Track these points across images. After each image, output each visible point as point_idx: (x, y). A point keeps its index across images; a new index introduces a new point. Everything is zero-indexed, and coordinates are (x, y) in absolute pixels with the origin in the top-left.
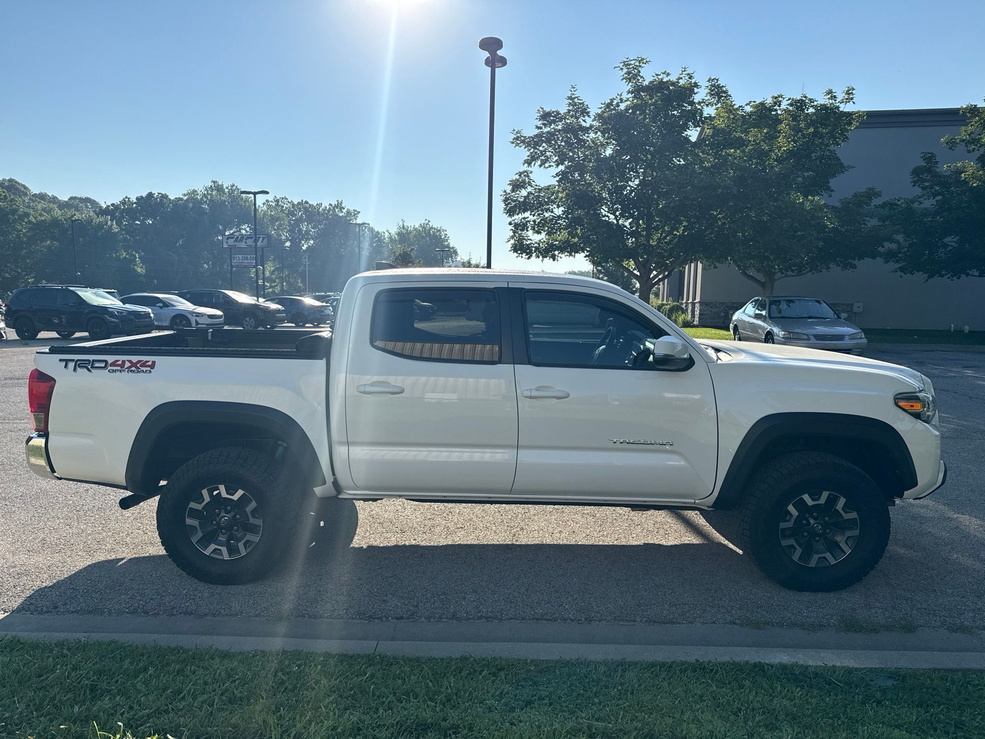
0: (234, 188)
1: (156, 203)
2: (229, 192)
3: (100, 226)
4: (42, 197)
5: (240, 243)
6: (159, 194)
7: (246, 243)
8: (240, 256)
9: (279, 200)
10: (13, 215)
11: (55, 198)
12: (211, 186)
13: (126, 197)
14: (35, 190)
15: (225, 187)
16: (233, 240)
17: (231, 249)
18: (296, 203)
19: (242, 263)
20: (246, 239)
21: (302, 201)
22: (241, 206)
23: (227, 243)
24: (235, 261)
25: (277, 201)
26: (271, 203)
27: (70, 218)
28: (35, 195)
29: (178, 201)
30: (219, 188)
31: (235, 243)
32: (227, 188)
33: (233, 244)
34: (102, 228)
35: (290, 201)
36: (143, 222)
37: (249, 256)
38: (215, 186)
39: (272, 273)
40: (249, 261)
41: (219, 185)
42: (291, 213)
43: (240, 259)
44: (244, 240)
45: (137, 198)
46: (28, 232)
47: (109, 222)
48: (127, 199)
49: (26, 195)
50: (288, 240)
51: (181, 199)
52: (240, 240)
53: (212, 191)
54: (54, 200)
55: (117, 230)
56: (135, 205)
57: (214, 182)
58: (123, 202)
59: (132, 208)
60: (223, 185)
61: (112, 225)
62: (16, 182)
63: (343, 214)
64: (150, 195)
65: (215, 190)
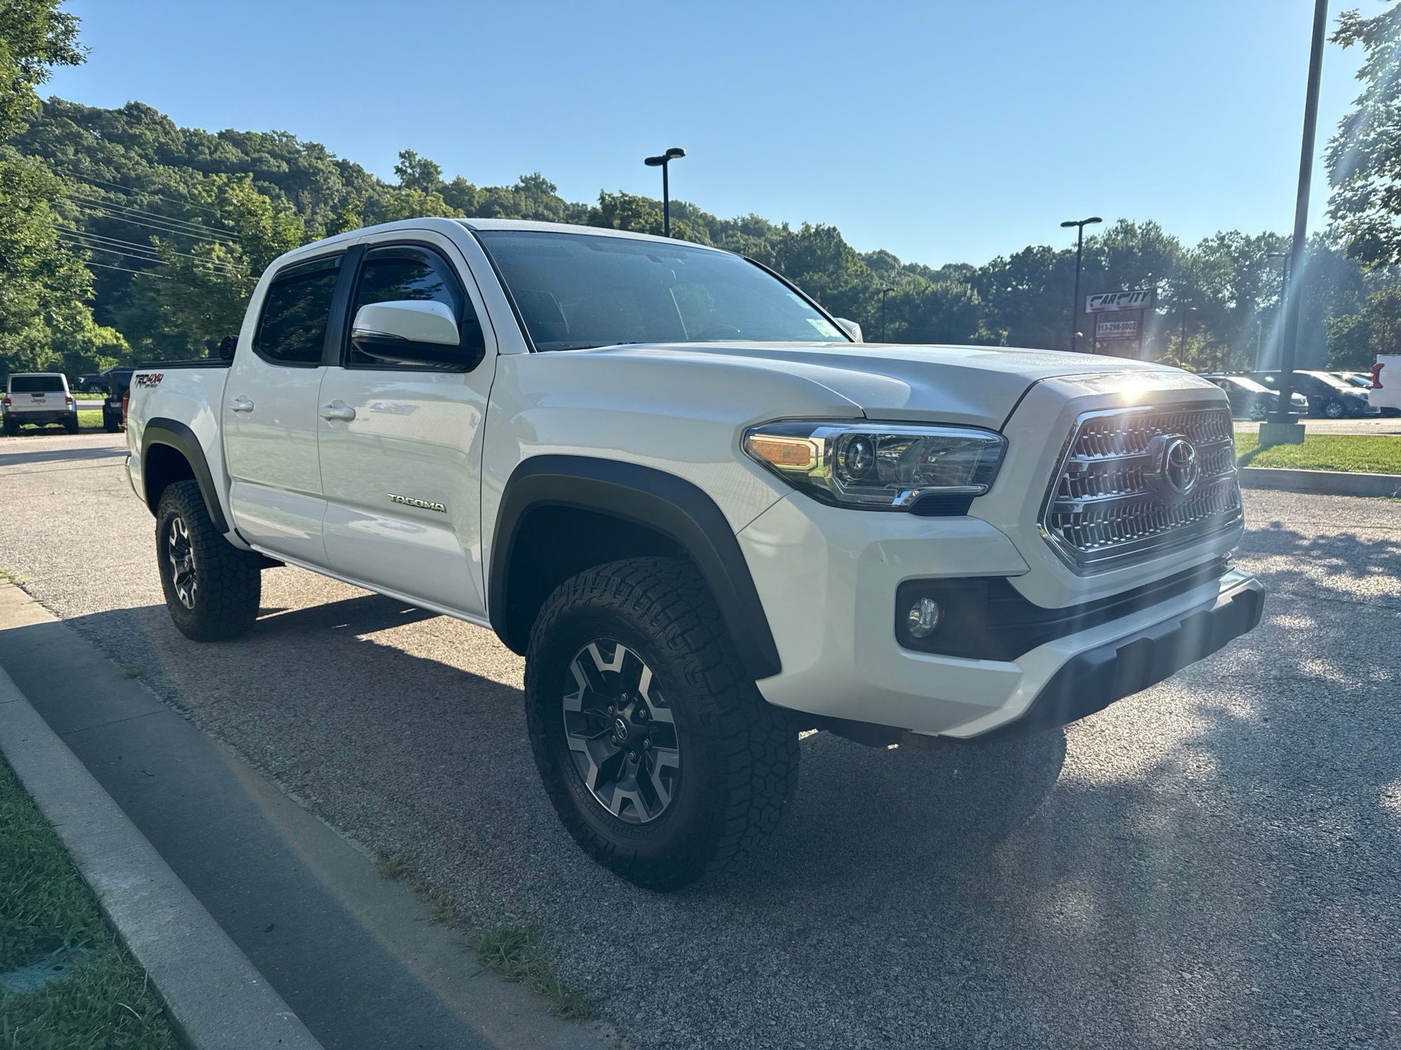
0: (1151, 226)
1: (1034, 261)
2: (1142, 233)
3: (957, 298)
4: (912, 268)
5: (1110, 304)
6: (1040, 247)
7: (1118, 303)
8: (1109, 324)
9: (1225, 236)
10: (864, 294)
11: (926, 268)
12: (1117, 228)
13: (999, 257)
14: (905, 261)
15: (1136, 227)
16: (1100, 301)
17: (1096, 314)
18: (1253, 238)
19: (1111, 333)
20: (1119, 298)
21: (1264, 234)
22: (1158, 252)
23: (1092, 305)
24: (1101, 332)
25: (1223, 239)
26: (1210, 243)
27: (923, 292)
28: (905, 267)
29: (1064, 255)
30: (1128, 230)
31: (1103, 305)
32: (1140, 228)
33: (1101, 306)
34: (959, 301)
35: (1244, 237)
36: (1015, 288)
37: (1121, 324)
38: (1121, 226)
39: (1201, 351)
40: (1120, 330)
41: (1127, 225)
42: (1244, 255)
43: (1107, 328)
44: (1116, 300)
45: (1012, 256)
46: (876, 312)
47: (969, 292)
48: (999, 260)
49: (893, 267)
50: (1231, 298)
51: (1069, 251)
52: (1111, 300)
53: (1117, 235)
54: (925, 271)
55: (977, 302)
56: (1008, 267)
57: (1121, 221)
58: (994, 264)
59: (1004, 271)
60: (1134, 224)
61: (972, 296)
62: (887, 254)
63: (1338, 247)
64: (1029, 250)
65: (1122, 233)
